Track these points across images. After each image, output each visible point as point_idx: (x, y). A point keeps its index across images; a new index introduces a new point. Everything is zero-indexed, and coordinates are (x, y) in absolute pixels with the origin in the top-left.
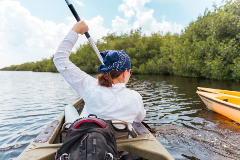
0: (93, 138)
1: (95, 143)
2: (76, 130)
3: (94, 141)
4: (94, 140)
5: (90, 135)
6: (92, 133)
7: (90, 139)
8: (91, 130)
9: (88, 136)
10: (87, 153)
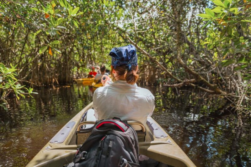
0: (110, 140)
1: (110, 146)
2: (97, 130)
3: (110, 144)
4: (111, 142)
5: (108, 137)
6: (110, 135)
7: (107, 141)
8: (110, 132)
9: (106, 137)
10: (102, 154)
